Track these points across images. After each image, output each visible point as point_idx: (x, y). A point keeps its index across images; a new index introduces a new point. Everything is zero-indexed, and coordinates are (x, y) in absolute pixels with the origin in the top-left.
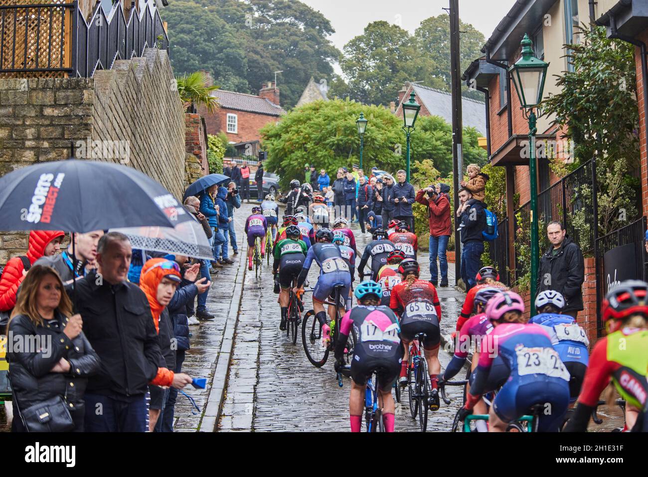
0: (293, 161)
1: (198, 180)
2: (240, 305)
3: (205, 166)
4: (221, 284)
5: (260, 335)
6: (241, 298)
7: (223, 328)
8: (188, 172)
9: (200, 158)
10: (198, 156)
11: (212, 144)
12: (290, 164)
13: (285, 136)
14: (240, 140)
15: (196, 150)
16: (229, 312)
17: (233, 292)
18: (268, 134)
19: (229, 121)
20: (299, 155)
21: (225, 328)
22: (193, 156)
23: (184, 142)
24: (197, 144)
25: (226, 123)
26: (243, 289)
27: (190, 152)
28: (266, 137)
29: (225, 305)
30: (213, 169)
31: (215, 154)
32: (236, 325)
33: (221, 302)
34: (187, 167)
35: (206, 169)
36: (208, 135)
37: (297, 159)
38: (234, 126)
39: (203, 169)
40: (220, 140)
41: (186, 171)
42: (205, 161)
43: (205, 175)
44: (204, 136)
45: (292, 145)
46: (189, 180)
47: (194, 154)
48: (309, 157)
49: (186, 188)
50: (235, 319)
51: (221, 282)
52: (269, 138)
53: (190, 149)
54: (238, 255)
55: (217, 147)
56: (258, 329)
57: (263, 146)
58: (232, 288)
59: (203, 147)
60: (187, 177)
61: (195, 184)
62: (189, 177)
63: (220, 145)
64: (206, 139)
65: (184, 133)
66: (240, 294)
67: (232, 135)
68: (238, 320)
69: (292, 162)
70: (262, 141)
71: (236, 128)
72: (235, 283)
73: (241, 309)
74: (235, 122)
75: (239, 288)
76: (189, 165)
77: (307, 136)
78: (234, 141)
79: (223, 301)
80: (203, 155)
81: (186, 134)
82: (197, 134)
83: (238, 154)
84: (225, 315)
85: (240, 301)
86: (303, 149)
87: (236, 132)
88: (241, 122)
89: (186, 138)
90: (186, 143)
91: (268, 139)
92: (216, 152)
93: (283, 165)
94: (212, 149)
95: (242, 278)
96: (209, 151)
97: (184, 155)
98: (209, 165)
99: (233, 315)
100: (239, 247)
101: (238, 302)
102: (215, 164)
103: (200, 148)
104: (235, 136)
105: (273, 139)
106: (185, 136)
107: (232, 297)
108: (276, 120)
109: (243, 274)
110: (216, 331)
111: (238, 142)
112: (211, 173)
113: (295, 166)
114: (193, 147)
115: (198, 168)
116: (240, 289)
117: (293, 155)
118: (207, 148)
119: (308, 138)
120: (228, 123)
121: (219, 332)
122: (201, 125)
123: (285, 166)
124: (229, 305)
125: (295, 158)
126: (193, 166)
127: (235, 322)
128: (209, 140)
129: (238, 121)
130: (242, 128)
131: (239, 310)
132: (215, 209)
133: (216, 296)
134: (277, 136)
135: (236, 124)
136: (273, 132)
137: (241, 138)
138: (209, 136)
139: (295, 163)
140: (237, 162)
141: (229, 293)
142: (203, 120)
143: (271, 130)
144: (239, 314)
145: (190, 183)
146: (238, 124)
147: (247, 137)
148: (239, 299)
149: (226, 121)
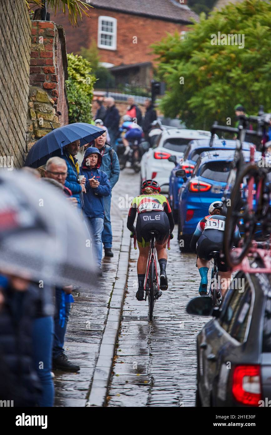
0: (209, 99)
1: (52, 132)
2: (116, 346)
3: (62, 108)
4: (85, 308)
5: (149, 399)
6: (119, 333)
7: (87, 387)
8: (34, 118)
9: (54, 94)
10: (51, 92)
11: (75, 69)
12: (202, 105)
13: (197, 56)
14: (120, 60)
15: (48, 82)
16: (97, 359)
17: (105, 323)
18: (166, 52)
19: (103, 29)
20: (218, 89)
21: (91, 386)
22: (42, 92)
23: (28, 68)
24: (49, 72)
25: (96, 33)
26: (121, 319)
27: (38, 85)
28: (163, 59)
29: (91, 347)
30: (75, 111)
31: (78, 86)
32: (109, 381)
33: (84, 342)
34: (32, 110)
35: (63, 114)
36: (67, 55)
37: (213, 97)
38: (111, 37)
39: (59, 114)
40: (87, 62)
41: (30, 117)
42: (61, 99)
43: (62, 125)
44: (61, 58)
45: (208, 71)
46: (35, 132)
47: (44, 89)
48: (234, 94)
49: (31, 145)
50: (108, 371)
51: (84, 305)
52: (168, 58)
53: (37, 80)
54: (114, 259)
55: (83, 75)
56: (146, 388)
57: (160, 72)
58: (103, 316)
59: (60, 76)
60: (31, 126)
61: (45, 139)
62: (34, 127)
63: (87, 72)
64: (65, 61)
65: (28, 54)
66: (116, 326)
67: (107, 52)
68: (112, 373)
69: (206, 102)
70: (157, 64)
71: (114, 41)
72: (109, 307)
73: (119, 353)
74: (111, 31)
75: (114, 316)
76: (35, 106)
77: (233, 55)
78: (110, 62)
79: (88, 339)
80: (60, 90)
81: (32, 54)
82: (50, 55)
83: (117, 84)
84: (90, 364)
85: (117, 340)
86: (225, 80)
87: (113, 47)
88: (122, 31)
89: (31, 61)
90: (31, 69)
91: (167, 62)
92: (80, 83)
93: (192, 106)
94: (74, 78)
95: (120, 298)
96: (68, 82)
97: (28, 90)
98: (68, 105)
99: (105, 363)
100: (115, 245)
101: (113, 341)
102: (78, 103)
103: (54, 79)
104: (112, 54)
105: (176, 61)
106: (29, 58)
107: (103, 332)
108: (181, 30)
109: (121, 292)
110: (75, 392)
111: (117, 64)
112: (71, 120)
113: (211, 109)
114: (43, 76)
115: (49, 113)
116: (117, 318)
117: (209, 88)
118: (66, 78)
119: (235, 60)
120: (100, 32)
121: (80, 393)
122: (56, 40)
123: (196, 107)
124: (97, 346)
125: (211, 93)
126: (41, 109)
127: (107, 377)
128: (69, 63)
129: (118, 29)
130: (124, 40)
131: (115, 355)
132: (78, 182)
133: (76, 329)
134: (184, 56)
135: (114, 34)
136: (176, 50)
137: (121, 57)
138: (70, 56)
139: (212, 104)
140: (114, 97)
141: (98, 326)
142: (60, 31)
143: (173, 46)
144: (113, 362)
145: (37, 138)
146: (118, 34)
147: (131, 55)
148: (114, 336)
149: (97, 29)
